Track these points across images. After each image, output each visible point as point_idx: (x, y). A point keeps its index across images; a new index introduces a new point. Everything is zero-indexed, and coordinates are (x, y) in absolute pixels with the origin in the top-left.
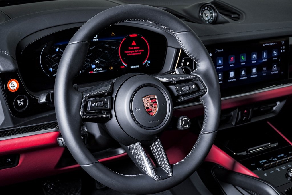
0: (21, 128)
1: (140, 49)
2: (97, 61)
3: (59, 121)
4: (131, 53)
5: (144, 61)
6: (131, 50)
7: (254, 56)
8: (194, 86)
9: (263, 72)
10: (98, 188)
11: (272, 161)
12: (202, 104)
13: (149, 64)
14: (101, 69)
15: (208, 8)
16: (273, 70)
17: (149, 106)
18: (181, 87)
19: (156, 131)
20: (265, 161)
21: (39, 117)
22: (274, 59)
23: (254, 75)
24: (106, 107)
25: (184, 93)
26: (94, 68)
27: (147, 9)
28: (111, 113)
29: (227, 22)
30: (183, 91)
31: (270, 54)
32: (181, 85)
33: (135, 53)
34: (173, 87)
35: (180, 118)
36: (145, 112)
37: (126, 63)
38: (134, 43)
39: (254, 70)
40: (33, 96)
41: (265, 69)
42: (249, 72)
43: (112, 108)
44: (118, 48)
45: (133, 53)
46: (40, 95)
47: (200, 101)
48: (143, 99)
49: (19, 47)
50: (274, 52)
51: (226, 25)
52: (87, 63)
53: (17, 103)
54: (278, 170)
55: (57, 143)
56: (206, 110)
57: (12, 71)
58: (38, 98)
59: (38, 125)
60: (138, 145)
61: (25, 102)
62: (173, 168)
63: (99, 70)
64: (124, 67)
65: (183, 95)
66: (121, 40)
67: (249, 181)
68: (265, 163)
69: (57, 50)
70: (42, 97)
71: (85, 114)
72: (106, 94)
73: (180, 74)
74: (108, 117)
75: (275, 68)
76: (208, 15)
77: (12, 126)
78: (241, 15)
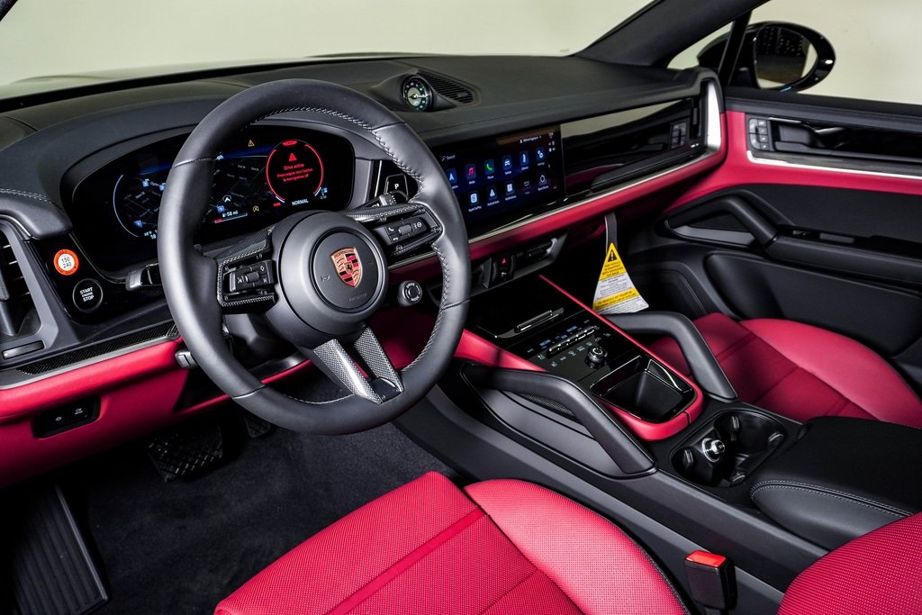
0: (98, 345)
1: (305, 168)
2: (227, 199)
3: (177, 318)
4: (289, 177)
5: (315, 189)
6: (289, 171)
7: (507, 163)
8: (420, 224)
9: (524, 189)
10: (254, 436)
11: (560, 340)
12: (437, 255)
13: (325, 194)
14: (236, 213)
15: (415, 83)
16: (540, 184)
17: (345, 269)
18: (396, 229)
19: (364, 314)
20: (548, 341)
21: (128, 319)
22: (539, 164)
23: (511, 196)
24: (265, 281)
25: (403, 238)
26: (223, 212)
27: (317, 86)
28: (274, 291)
29: (453, 106)
30: (401, 235)
31: (532, 157)
32: (396, 224)
33: (296, 175)
34: (381, 230)
35: (403, 285)
36: (339, 280)
37: (281, 196)
38: (292, 158)
39: (510, 188)
40: (111, 279)
41: (527, 183)
42: (501, 192)
43: (276, 282)
44: (265, 170)
45: (293, 176)
46: (126, 275)
47: (431, 250)
48: (333, 257)
49: (65, 185)
50: (539, 152)
51: (452, 110)
53: (79, 297)
54: (572, 353)
55: (176, 363)
56: (444, 265)
57: (61, 232)
58: (124, 280)
59: (130, 335)
60: (333, 344)
61: (96, 292)
62: (403, 376)
63: (233, 216)
64: (279, 204)
65: (403, 243)
66: (268, 154)
67: (529, 380)
68: (549, 345)
69: (145, 184)
70: (132, 277)
71: (226, 298)
72: (261, 255)
73: (388, 206)
74: (271, 300)
75: (543, 180)
76: (417, 97)
77: (77, 343)
78: (472, 92)
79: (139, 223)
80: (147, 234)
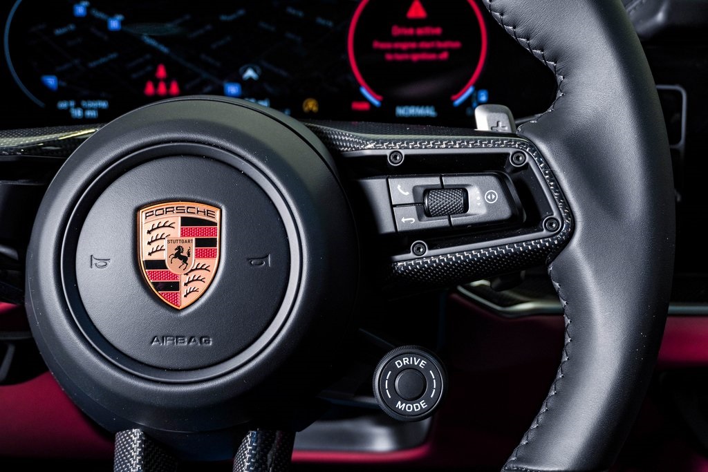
1: (442, 38)
2: (251, 72)
4: (400, 51)
5: (459, 89)
6: (403, 38)
8: (492, 197)
17: (166, 257)
36: (136, 279)
37: (375, 90)
38: (417, 10)
44: (347, 27)
48: (143, 214)
52: (205, 75)
65: (437, 237)
69: (80, 10)
79: (51, 81)
80: (63, 105)
